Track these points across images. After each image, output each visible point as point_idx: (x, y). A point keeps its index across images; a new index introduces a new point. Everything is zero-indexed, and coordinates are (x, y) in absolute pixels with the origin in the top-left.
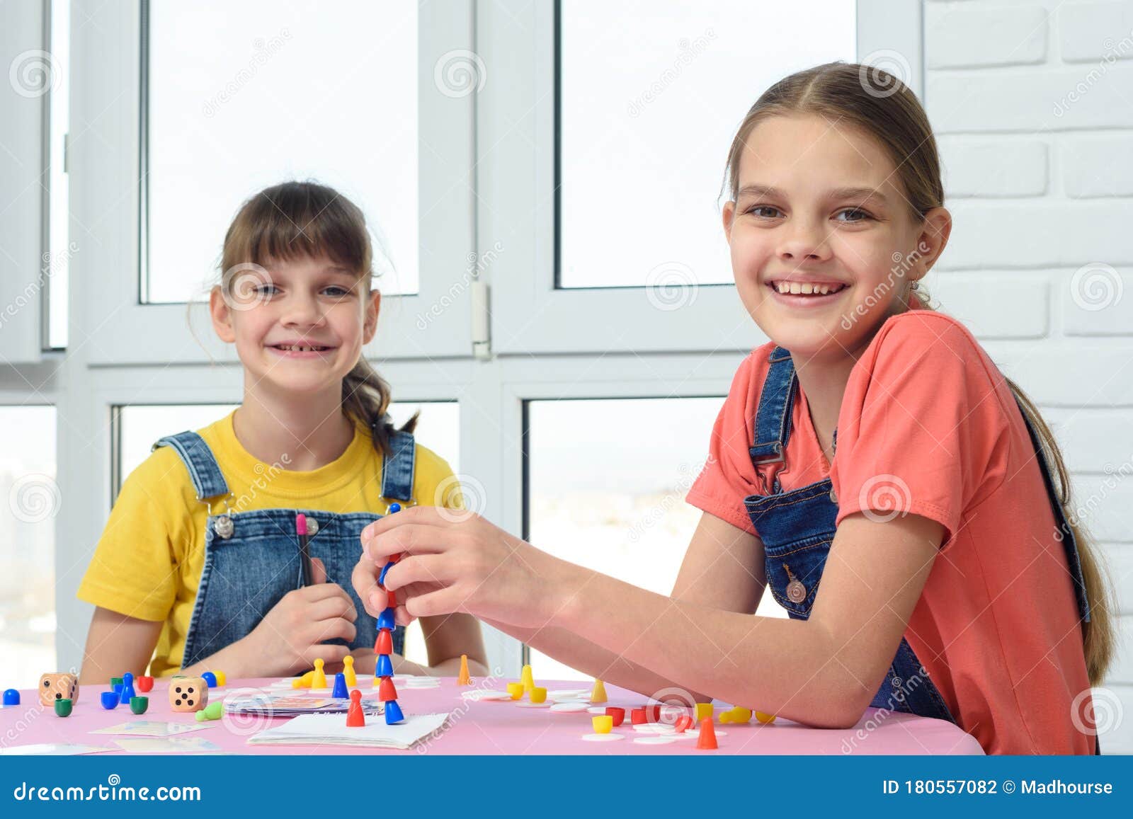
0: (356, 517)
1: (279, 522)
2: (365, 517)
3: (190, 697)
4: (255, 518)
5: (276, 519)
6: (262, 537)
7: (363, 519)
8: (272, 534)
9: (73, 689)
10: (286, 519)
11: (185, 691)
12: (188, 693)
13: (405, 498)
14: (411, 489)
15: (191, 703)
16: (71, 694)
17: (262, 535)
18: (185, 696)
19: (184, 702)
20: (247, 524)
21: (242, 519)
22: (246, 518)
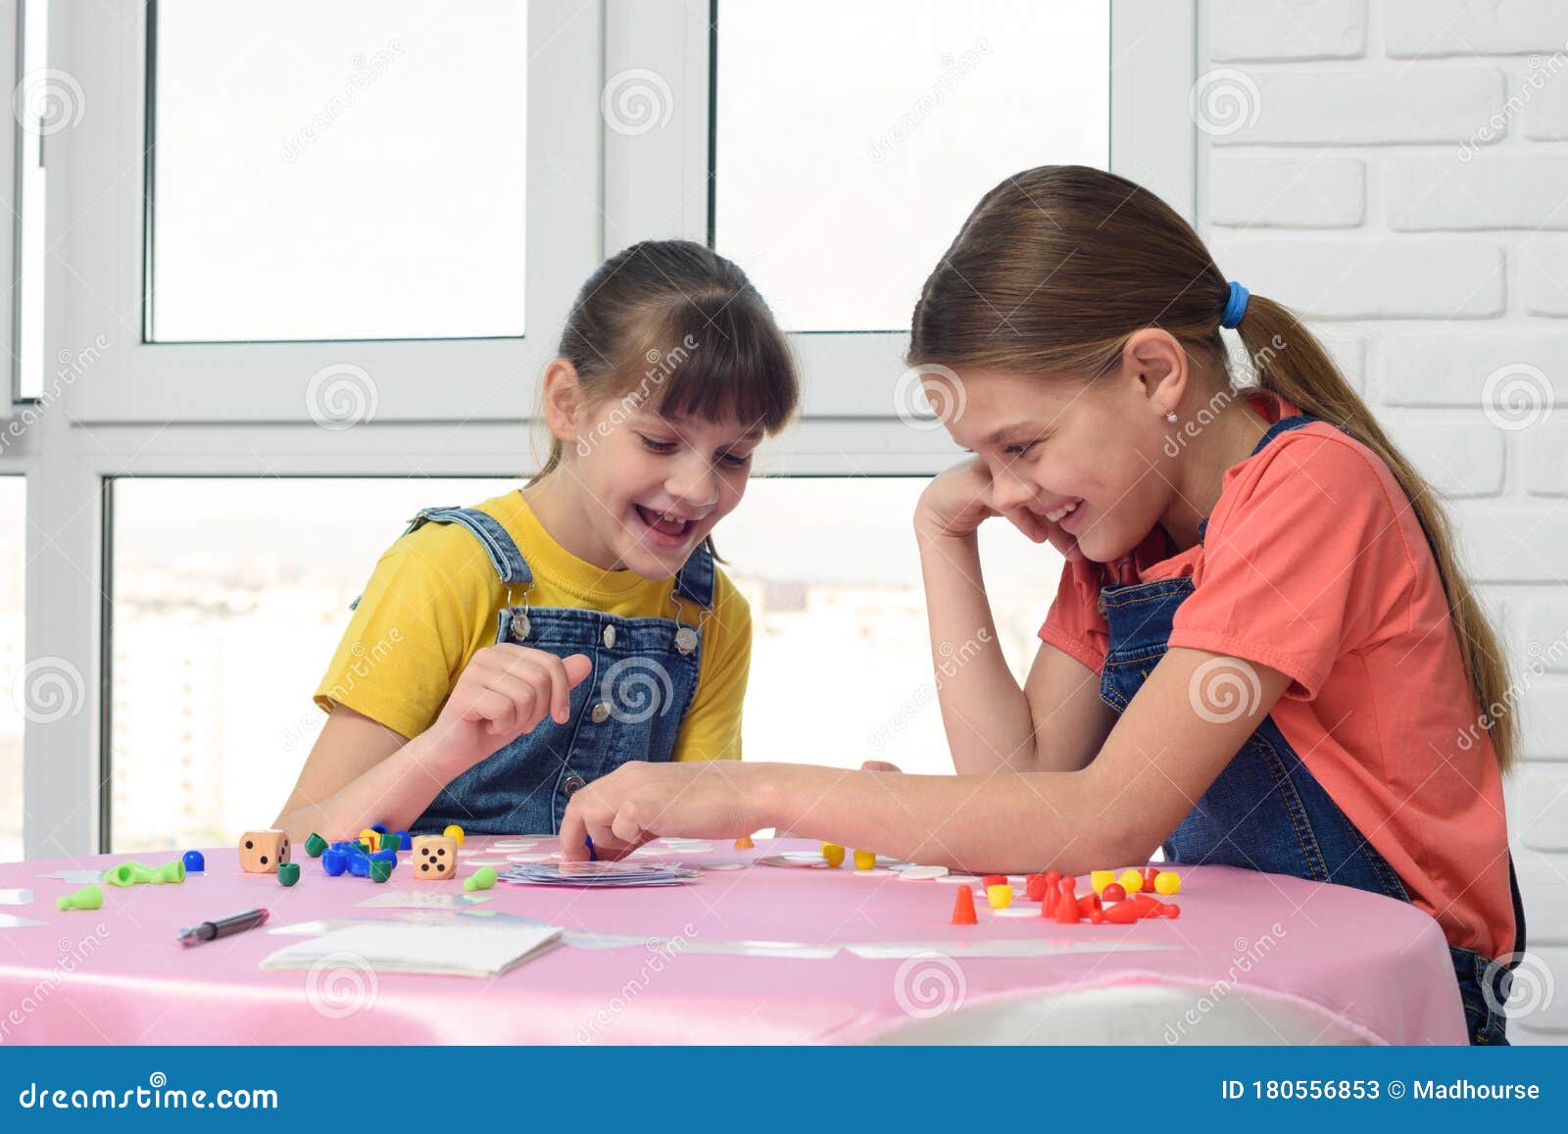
0: (643, 623)
1: (582, 627)
2: (653, 624)
3: (441, 860)
4: (553, 617)
5: (579, 623)
6: (558, 644)
7: (653, 626)
8: (571, 642)
9: (283, 851)
10: (590, 625)
11: (433, 853)
12: (437, 856)
13: (706, 600)
14: (714, 591)
15: (441, 868)
16: (280, 858)
17: (559, 641)
18: (433, 860)
19: (433, 867)
20: (541, 625)
21: (537, 616)
22: (541, 616)
